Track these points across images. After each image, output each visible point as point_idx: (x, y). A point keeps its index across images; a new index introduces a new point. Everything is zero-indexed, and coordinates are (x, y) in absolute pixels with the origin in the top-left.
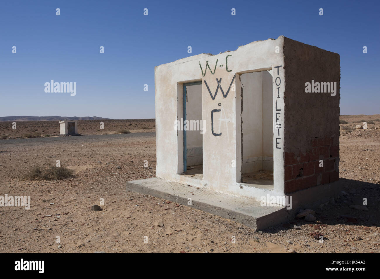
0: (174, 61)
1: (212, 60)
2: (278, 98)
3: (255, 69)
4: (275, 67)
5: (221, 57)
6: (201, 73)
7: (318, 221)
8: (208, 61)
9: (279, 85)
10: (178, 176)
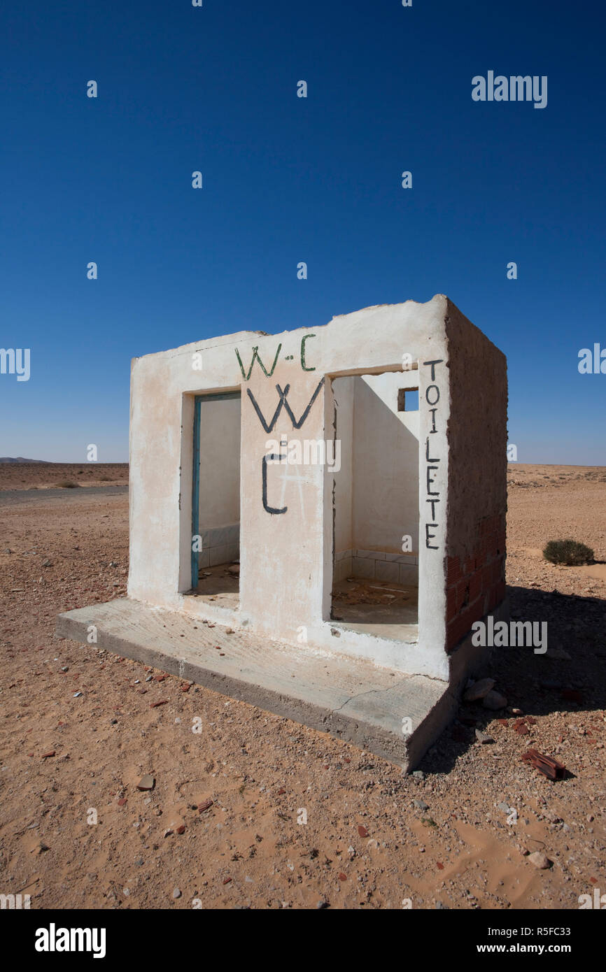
0: (176, 347)
1: (267, 344)
2: (431, 432)
3: (373, 366)
4: (426, 364)
5: (290, 340)
6: (241, 372)
7: (515, 710)
8: (257, 348)
9: (434, 404)
10: (179, 599)
